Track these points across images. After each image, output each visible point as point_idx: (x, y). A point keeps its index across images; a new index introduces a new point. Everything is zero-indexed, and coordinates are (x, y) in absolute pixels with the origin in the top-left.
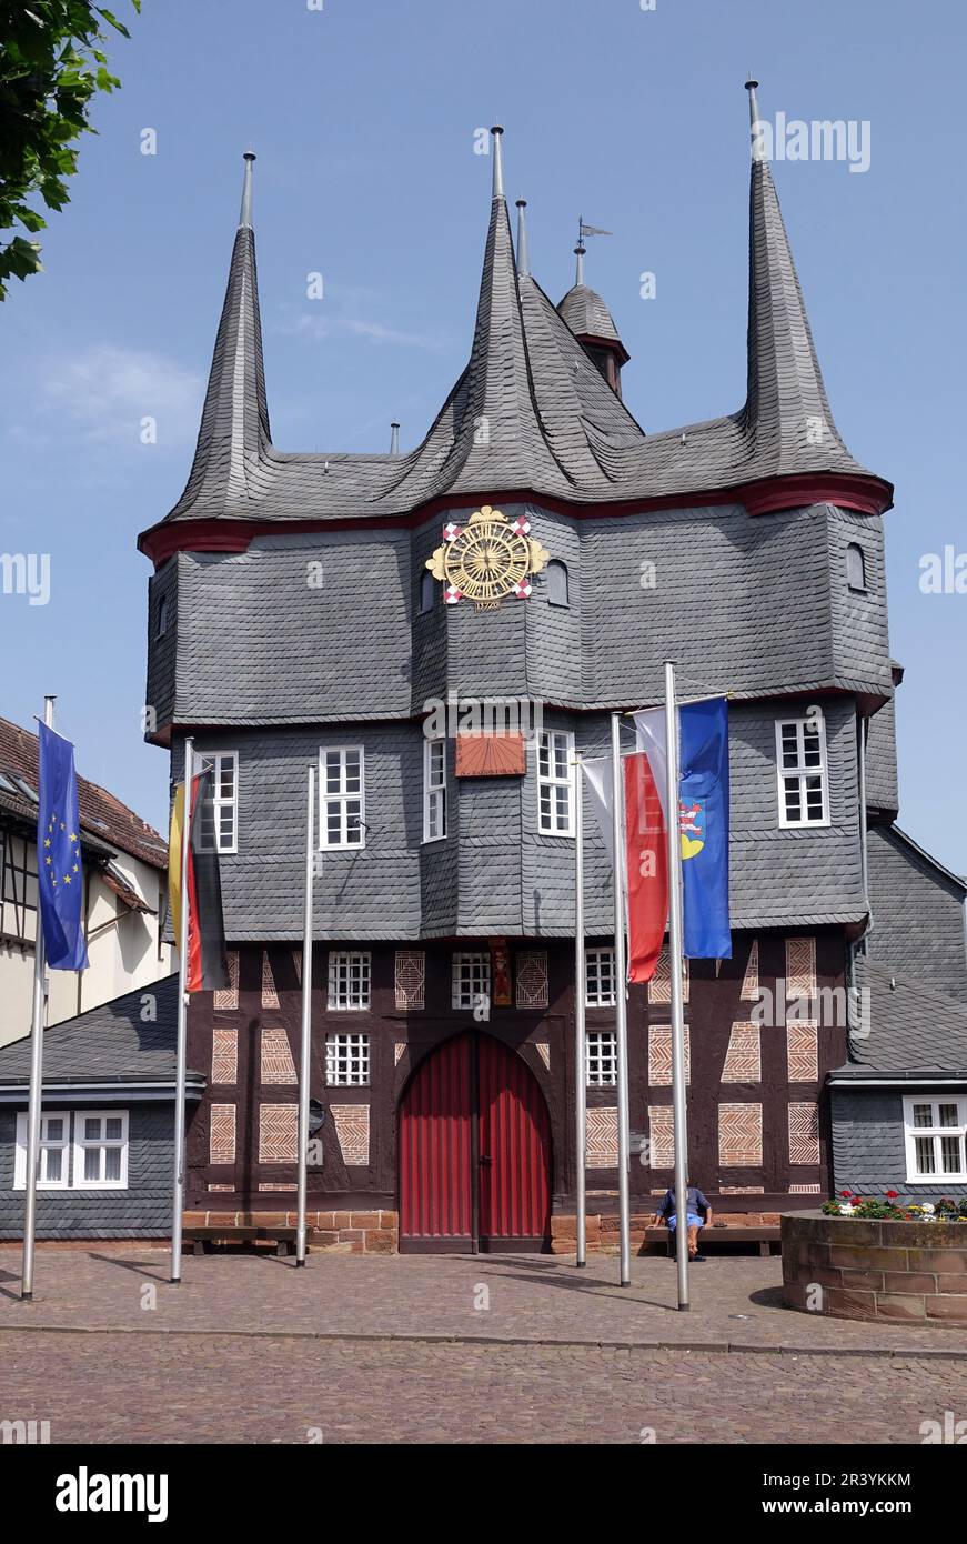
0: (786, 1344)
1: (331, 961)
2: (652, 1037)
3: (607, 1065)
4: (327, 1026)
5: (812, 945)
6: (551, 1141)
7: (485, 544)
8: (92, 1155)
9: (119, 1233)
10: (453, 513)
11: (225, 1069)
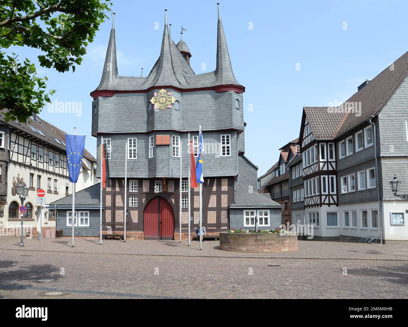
0: (220, 256)
1: (130, 182)
2: (195, 198)
3: (186, 204)
4: (130, 195)
5: (227, 180)
6: (174, 218)
7: (162, 97)
8: (82, 220)
9: (88, 235)
10: (156, 90)
11: (109, 203)
